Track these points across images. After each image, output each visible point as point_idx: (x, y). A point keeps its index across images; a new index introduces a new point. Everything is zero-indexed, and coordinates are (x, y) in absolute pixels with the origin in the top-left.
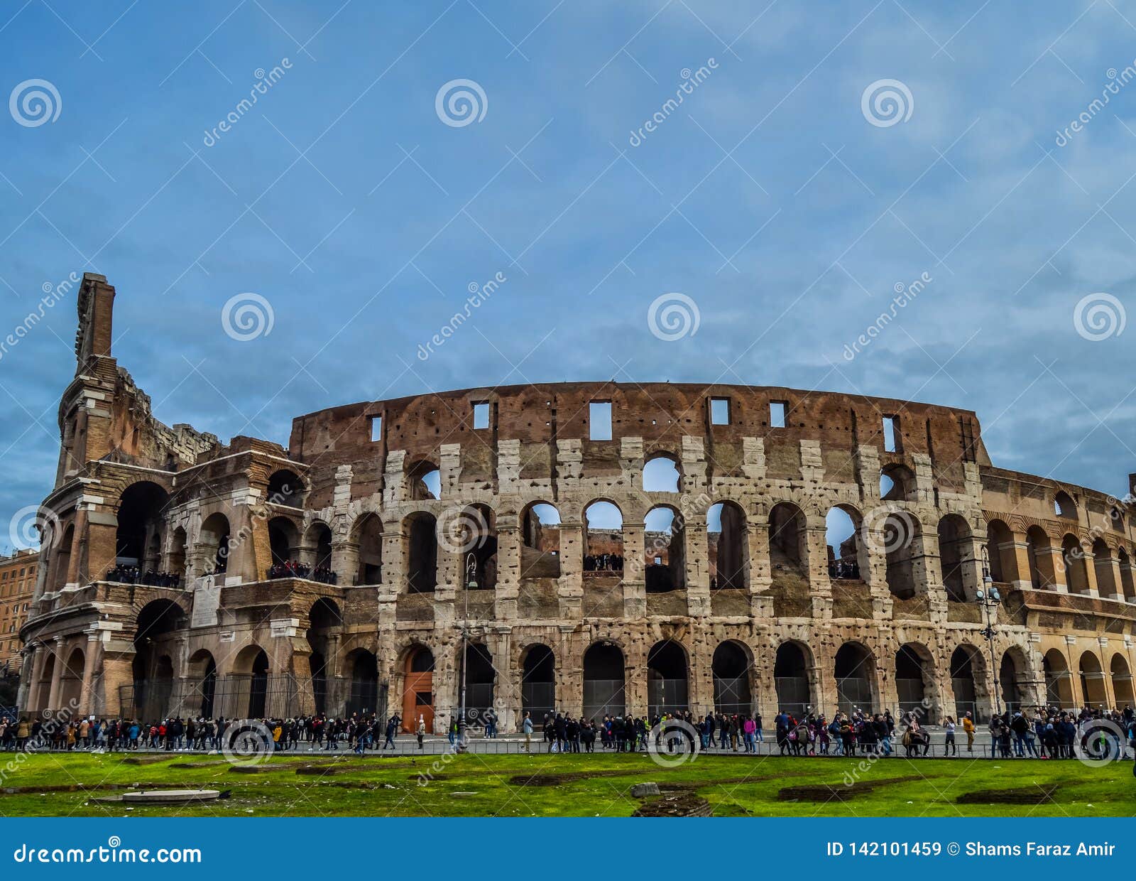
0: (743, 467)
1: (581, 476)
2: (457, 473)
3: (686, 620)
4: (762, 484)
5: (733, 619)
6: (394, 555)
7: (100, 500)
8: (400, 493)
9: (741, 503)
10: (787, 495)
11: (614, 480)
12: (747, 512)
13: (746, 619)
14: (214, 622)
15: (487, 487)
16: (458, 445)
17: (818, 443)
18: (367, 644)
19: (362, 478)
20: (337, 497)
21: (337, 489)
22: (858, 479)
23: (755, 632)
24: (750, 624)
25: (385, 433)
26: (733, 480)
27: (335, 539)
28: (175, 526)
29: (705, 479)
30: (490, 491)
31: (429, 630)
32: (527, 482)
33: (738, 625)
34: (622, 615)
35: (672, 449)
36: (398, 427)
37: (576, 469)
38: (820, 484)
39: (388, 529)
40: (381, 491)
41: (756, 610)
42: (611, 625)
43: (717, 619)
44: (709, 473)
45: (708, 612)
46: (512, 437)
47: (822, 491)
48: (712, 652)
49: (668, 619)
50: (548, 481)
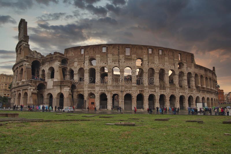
0: (155, 62)
1: (124, 62)
2: (99, 61)
3: (144, 90)
4: (158, 65)
5: (152, 90)
6: (87, 76)
7: (28, 64)
8: (88, 64)
9: (154, 69)
10: (162, 67)
11: (131, 63)
12: (155, 70)
13: (154, 90)
14: (52, 88)
15: (105, 63)
16: (100, 55)
17: (168, 58)
18: (82, 93)
19: (80, 61)
20: (75, 65)
21: (75, 63)
22: (174, 65)
23: (156, 92)
24: (155, 91)
25: (84, 52)
26: (153, 64)
27: (74, 73)
28: (42, 69)
29: (148, 64)
30: (106, 64)
31: (94, 91)
32: (114, 63)
33: (153, 91)
34: (132, 89)
35: (142, 58)
36: (87, 51)
37: (123, 61)
38: (168, 66)
39: (85, 71)
40: (84, 64)
41: (156, 88)
42: (130, 91)
43: (149, 90)
44: (148, 63)
45: (148, 89)
46: (111, 54)
47: (168, 67)
48: (148, 96)
49: (140, 90)
50: (118, 63)
